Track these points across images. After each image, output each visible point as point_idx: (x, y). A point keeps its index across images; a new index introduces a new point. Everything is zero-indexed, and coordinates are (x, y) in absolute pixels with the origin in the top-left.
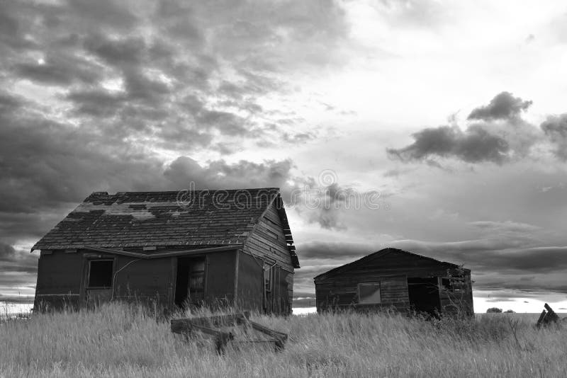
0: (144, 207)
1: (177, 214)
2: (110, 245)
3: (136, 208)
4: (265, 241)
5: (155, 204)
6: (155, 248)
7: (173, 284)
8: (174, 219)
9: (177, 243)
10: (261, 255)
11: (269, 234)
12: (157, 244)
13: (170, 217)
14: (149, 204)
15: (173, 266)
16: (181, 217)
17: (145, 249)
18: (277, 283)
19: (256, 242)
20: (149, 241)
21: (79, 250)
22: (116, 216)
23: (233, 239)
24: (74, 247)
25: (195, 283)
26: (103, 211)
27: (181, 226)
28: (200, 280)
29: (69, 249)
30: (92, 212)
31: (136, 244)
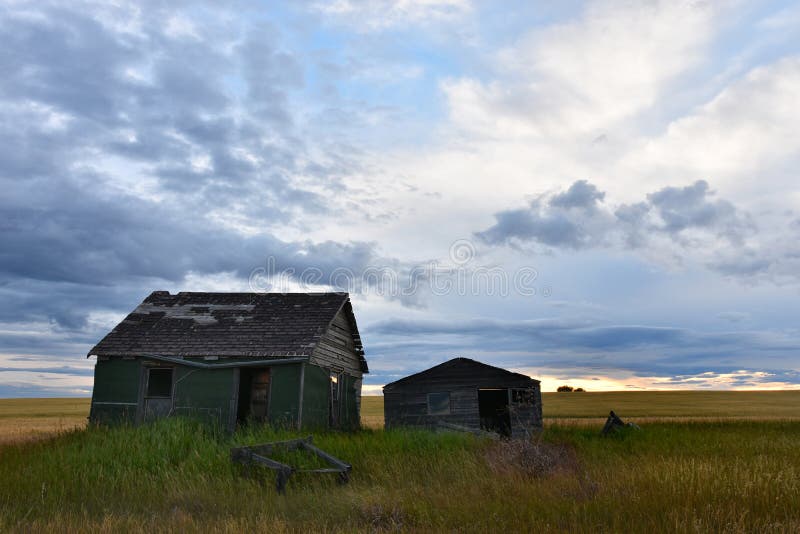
0: (206, 310)
1: (240, 319)
2: (169, 353)
3: (199, 311)
4: (333, 349)
5: (219, 307)
6: (217, 358)
7: (235, 396)
8: (237, 325)
9: (240, 353)
10: (328, 364)
11: (338, 341)
12: (219, 353)
13: (233, 322)
14: (211, 306)
15: (236, 378)
16: (245, 323)
17: (206, 358)
18: (344, 391)
19: (323, 352)
20: (210, 349)
21: (137, 357)
22: (177, 320)
23: (299, 350)
24: (133, 354)
25: (258, 394)
26: (163, 314)
27: (244, 333)
28: (264, 392)
29: (128, 356)
30: (152, 314)
31: (197, 353)
